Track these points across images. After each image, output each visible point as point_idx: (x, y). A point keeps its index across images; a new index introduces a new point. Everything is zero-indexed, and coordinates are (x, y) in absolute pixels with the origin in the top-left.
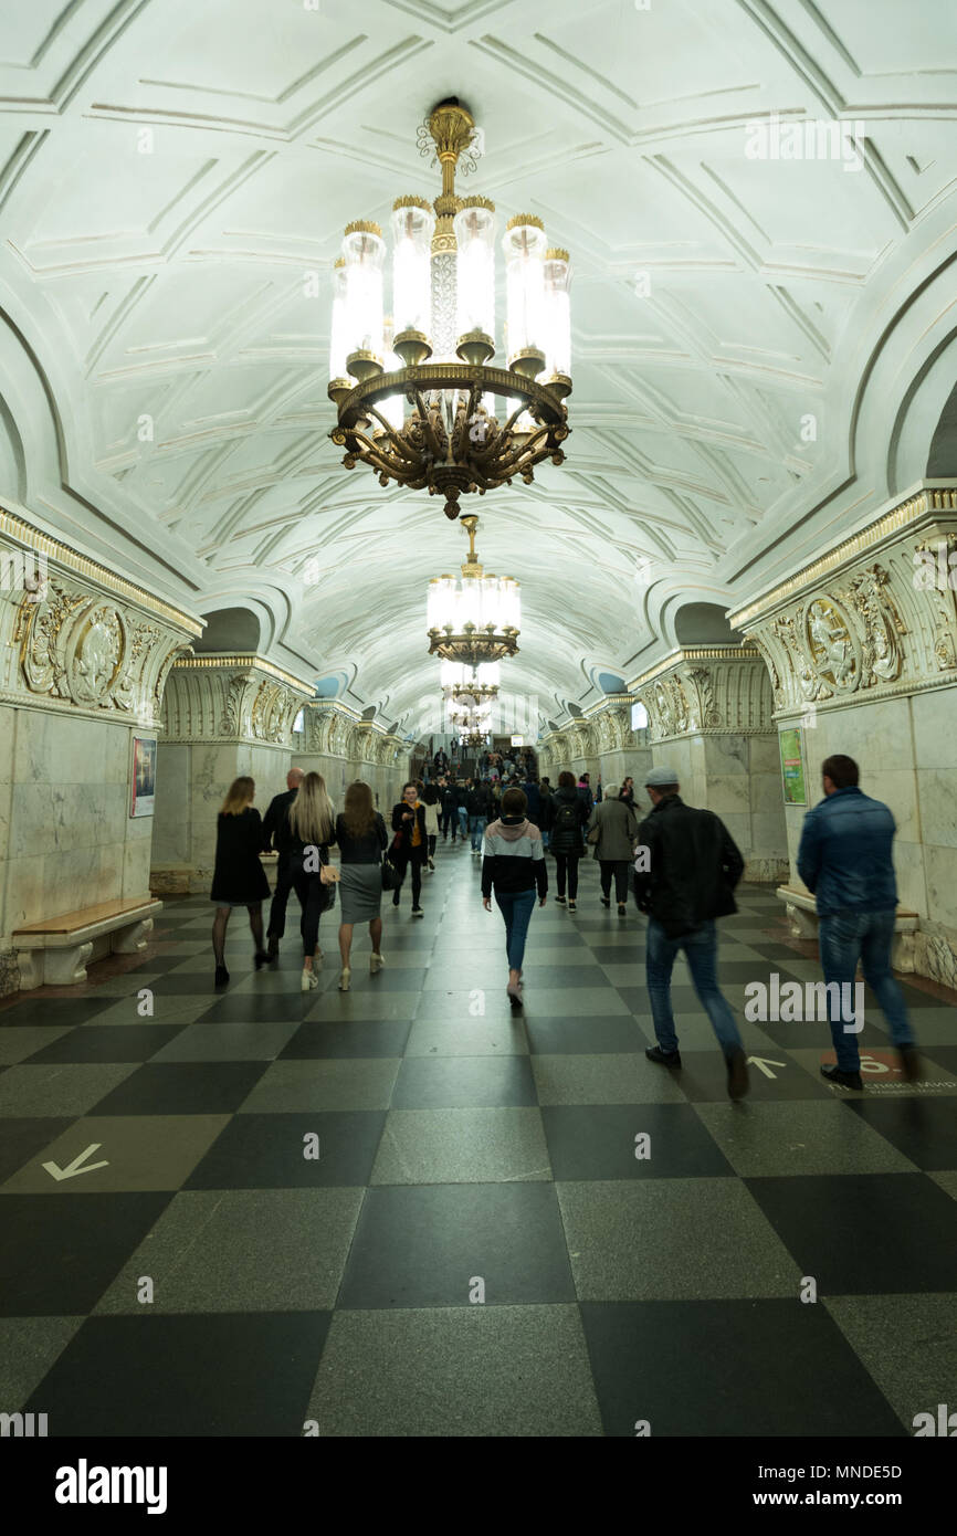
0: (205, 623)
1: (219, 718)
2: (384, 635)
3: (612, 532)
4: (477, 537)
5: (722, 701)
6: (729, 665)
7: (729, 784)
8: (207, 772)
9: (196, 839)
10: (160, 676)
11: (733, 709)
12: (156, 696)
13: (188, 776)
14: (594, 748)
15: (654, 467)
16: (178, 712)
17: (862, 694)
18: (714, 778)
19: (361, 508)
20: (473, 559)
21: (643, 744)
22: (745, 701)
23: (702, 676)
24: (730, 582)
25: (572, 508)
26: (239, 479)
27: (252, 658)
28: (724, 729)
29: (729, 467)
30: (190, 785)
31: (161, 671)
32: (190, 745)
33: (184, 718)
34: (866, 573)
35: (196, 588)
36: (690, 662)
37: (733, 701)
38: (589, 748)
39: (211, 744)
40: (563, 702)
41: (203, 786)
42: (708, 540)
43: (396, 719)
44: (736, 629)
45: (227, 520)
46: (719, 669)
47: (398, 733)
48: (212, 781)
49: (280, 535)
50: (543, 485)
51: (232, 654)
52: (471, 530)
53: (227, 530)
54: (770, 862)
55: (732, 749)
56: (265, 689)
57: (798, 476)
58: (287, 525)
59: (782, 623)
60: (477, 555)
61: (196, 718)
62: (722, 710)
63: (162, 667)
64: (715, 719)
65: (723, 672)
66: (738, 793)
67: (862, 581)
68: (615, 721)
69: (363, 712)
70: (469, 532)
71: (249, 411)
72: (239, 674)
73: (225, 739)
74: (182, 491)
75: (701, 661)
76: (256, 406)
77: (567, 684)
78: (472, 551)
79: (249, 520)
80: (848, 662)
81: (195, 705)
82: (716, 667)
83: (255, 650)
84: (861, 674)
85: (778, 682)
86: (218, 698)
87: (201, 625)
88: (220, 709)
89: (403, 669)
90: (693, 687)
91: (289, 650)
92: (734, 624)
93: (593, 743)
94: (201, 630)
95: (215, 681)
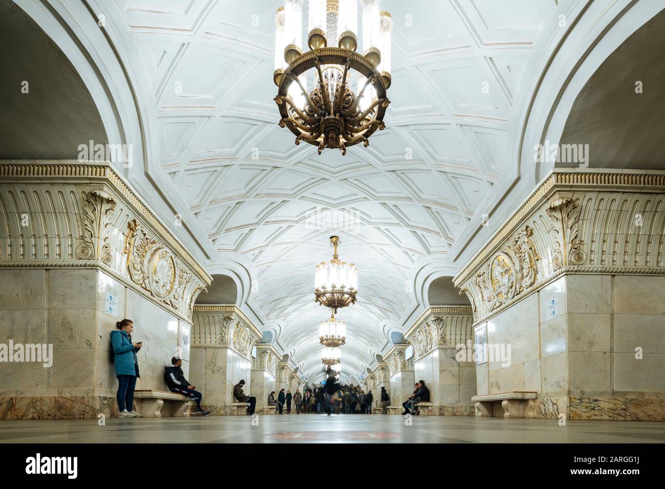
0: (212, 279)
1: (219, 336)
2: (293, 311)
3: (401, 242)
4: (338, 248)
5: (448, 333)
6: (452, 316)
7: (450, 371)
8: (213, 361)
9: (209, 391)
10: (192, 300)
11: (453, 337)
12: (190, 309)
13: (204, 363)
14: (387, 377)
15: (424, 195)
16: (200, 333)
17: (516, 298)
18: (443, 368)
19: (285, 225)
20: (336, 257)
21: (410, 368)
22: (458, 333)
23: (439, 320)
24: (455, 260)
25: (382, 227)
26: (228, 195)
27: (233, 307)
28: (449, 346)
29: (458, 187)
30: (206, 366)
31: (192, 297)
32: (205, 348)
33: (203, 336)
34: (522, 232)
35: (208, 257)
36: (434, 313)
37: (453, 333)
38: (385, 377)
39: (215, 348)
40: (374, 354)
41: (212, 367)
42: (447, 238)
43: (298, 365)
44: (457, 287)
45: (223, 219)
46: (447, 317)
47: (298, 374)
48: (215, 365)
49: (247, 235)
50: (370, 215)
51: (225, 305)
52: (335, 244)
53: (222, 227)
54: (467, 407)
55: (452, 356)
56: (239, 326)
57: (492, 184)
58: (251, 228)
59: (479, 276)
60: (338, 256)
61: (208, 336)
62: (448, 338)
63: (193, 296)
64: (445, 342)
65: (449, 319)
66: (454, 375)
67: (519, 238)
68: (397, 358)
69: (284, 356)
70: (334, 244)
71: (233, 150)
72: (227, 315)
73: (222, 346)
74: (201, 195)
75: (439, 314)
76: (236, 147)
77: (375, 343)
78: (336, 254)
79: (232, 223)
80: (510, 284)
81: (207, 330)
82: (446, 317)
83: (235, 303)
84: (516, 288)
85: (475, 309)
86: (218, 326)
87: (211, 280)
88: (218, 332)
89: (301, 335)
90: (435, 327)
91: (251, 309)
92: (456, 284)
93: (387, 374)
94: (210, 281)
95: (217, 318)
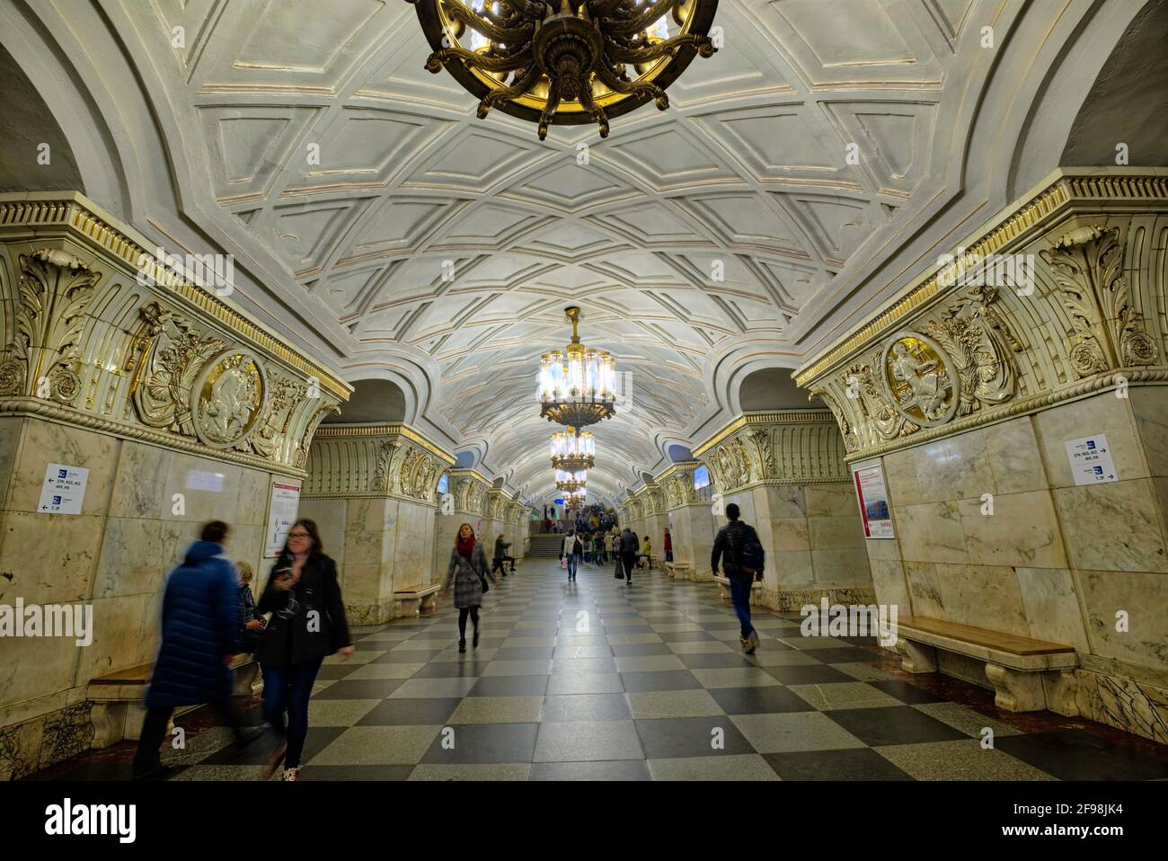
0: (353, 389)
1: (371, 477)
2: (508, 419)
3: (689, 313)
4: (580, 325)
5: (778, 456)
6: (783, 427)
7: (791, 525)
8: (360, 521)
9: (348, 578)
10: (307, 430)
11: (788, 463)
13: (344, 525)
14: (662, 506)
15: (736, 236)
17: (959, 423)
18: (778, 521)
19: (485, 295)
20: (576, 340)
21: (703, 500)
22: (797, 457)
23: (761, 436)
24: (799, 343)
25: (657, 291)
26: (373, 248)
27: (399, 426)
28: (783, 479)
29: (811, 219)
30: (346, 532)
31: (308, 426)
32: (348, 498)
33: (344, 477)
34: (969, 296)
35: (341, 355)
36: (751, 425)
37: (787, 457)
38: (658, 505)
39: (365, 498)
40: (639, 471)
41: (356, 533)
42: (781, 303)
43: (518, 488)
44: (802, 387)
45: (366, 291)
46: (775, 430)
47: (520, 499)
48: (363, 529)
49: (418, 313)
50: (636, 273)
51: (384, 424)
52: (575, 319)
53: (365, 300)
54: (830, 592)
55: (790, 497)
56: (412, 454)
57: (892, 208)
58: (423, 304)
59: (855, 371)
60: (579, 338)
61: (353, 477)
62: (780, 465)
64: (775, 473)
65: (778, 434)
66: (798, 533)
67: (962, 306)
68: (681, 483)
69: (494, 481)
70: (573, 320)
71: (376, 171)
72: (389, 439)
73: (376, 494)
74: (318, 251)
75: (760, 424)
77: (643, 458)
78: (575, 334)
79: (387, 294)
81: (353, 466)
82: (773, 429)
83: (403, 421)
84: (959, 403)
85: (848, 428)
86: (372, 460)
87: (349, 391)
88: (372, 470)
89: (523, 449)
90: (754, 446)
91: (433, 424)
92: (800, 381)
93: (661, 502)
94: (348, 394)
95: (370, 446)
